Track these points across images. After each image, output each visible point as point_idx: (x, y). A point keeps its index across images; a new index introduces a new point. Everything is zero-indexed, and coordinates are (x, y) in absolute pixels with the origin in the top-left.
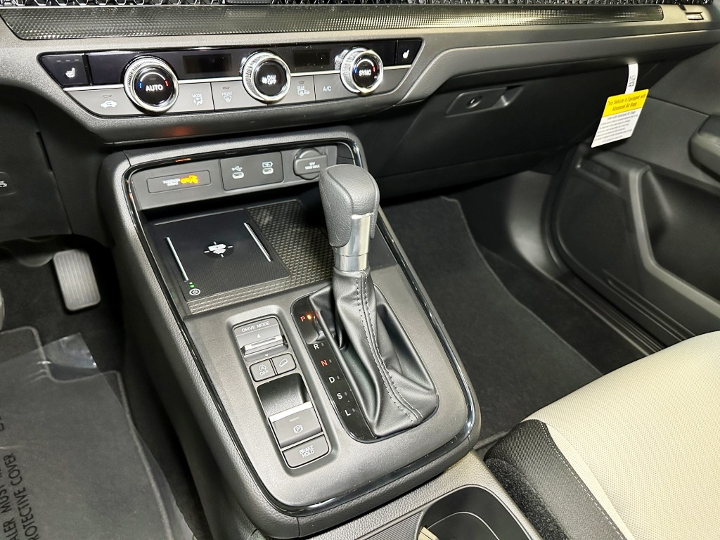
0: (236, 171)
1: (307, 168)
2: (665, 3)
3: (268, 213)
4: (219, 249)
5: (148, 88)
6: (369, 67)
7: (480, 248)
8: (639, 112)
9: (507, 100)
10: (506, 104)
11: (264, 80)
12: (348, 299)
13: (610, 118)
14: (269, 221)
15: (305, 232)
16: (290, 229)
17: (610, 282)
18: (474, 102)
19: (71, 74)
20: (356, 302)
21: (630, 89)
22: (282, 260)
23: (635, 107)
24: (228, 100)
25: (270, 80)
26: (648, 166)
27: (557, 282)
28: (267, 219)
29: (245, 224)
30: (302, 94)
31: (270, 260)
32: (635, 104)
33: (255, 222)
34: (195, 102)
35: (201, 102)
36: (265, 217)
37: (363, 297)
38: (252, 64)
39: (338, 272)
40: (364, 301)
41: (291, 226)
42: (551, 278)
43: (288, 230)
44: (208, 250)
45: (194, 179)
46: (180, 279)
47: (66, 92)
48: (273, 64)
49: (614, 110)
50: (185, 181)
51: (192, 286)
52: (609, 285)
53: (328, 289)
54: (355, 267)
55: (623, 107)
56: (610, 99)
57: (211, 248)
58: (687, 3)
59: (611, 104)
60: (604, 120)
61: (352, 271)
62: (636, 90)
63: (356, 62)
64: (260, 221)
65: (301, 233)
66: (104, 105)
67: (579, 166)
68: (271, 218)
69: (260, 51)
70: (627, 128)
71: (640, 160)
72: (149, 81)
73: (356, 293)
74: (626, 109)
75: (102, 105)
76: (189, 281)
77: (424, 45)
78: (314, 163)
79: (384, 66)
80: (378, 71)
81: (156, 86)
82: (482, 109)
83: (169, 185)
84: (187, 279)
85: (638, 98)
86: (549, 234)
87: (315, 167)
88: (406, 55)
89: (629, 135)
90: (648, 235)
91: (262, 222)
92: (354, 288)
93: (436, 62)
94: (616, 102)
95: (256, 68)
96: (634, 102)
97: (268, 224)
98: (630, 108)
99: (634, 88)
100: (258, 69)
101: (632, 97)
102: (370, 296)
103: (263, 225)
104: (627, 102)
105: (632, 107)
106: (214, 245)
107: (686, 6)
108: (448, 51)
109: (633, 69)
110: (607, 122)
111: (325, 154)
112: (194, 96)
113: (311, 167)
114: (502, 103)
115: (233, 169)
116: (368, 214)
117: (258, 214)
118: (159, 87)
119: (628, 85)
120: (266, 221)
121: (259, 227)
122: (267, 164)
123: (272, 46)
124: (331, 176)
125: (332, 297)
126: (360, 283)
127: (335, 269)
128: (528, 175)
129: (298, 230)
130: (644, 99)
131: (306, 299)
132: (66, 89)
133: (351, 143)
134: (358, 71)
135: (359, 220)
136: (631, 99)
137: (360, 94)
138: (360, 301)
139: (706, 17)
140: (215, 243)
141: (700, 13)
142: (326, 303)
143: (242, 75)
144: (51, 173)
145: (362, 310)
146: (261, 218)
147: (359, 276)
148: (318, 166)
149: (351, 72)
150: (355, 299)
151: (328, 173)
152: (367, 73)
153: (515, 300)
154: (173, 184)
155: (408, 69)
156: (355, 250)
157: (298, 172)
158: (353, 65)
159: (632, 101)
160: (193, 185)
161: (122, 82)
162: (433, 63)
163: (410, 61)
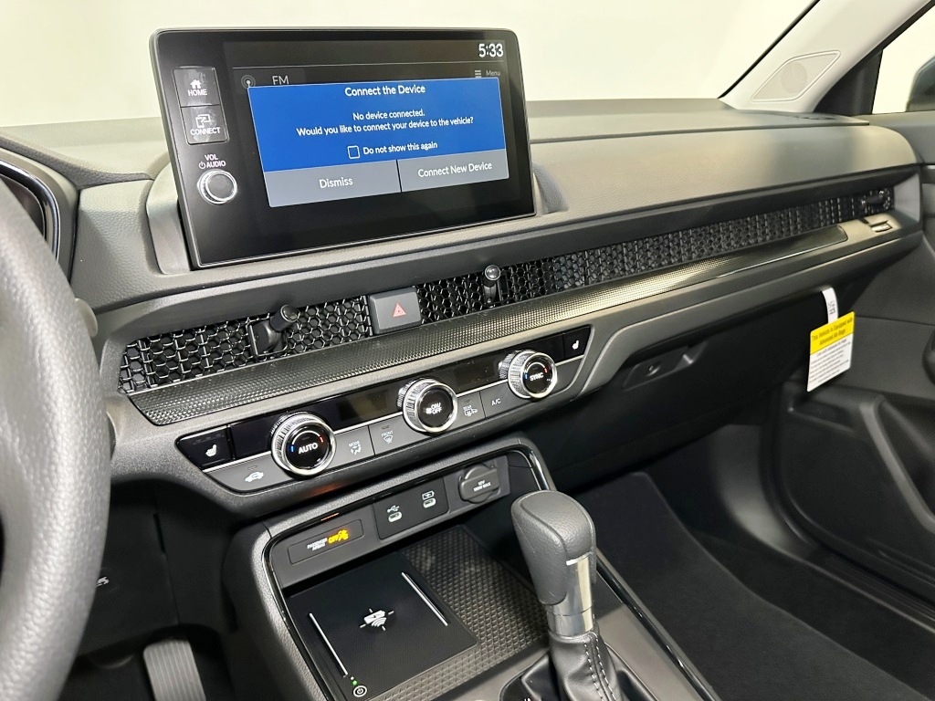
0: (392, 512)
1: (476, 489)
2: (843, 221)
3: (429, 552)
4: (377, 619)
5: (301, 450)
6: (539, 369)
7: (692, 533)
8: (850, 338)
9: (691, 358)
10: (690, 362)
11: (429, 411)
12: (580, 676)
13: (820, 354)
14: (432, 564)
15: (482, 571)
16: (462, 570)
17: (884, 555)
18: (653, 369)
19: (211, 452)
20: (589, 679)
21: (833, 317)
22: (462, 620)
23: (845, 334)
24: (389, 441)
25: (435, 408)
26: (882, 397)
27: (810, 564)
28: (429, 561)
29: (403, 574)
30: (469, 414)
31: (446, 624)
32: (843, 332)
33: (415, 568)
34: (352, 451)
35: (359, 450)
36: (426, 559)
37: (598, 669)
38: (412, 395)
39: (557, 639)
40: (600, 675)
41: (462, 565)
42: (800, 560)
43: (460, 573)
44: (364, 623)
45: (343, 535)
46: (337, 675)
47: (205, 473)
48: (436, 391)
49: (821, 344)
50: (332, 540)
51: (355, 683)
52: (881, 557)
53: (545, 661)
54: (580, 629)
55: (831, 338)
56: (813, 333)
57: (368, 620)
58: (867, 215)
59: (816, 338)
60: (812, 358)
61: (576, 635)
62: (840, 316)
63: (526, 367)
64: (421, 566)
65: (476, 573)
66: (249, 479)
67: (791, 409)
68: (434, 558)
69: (419, 380)
70: (843, 360)
71: (869, 390)
72: (302, 442)
73: (587, 665)
74: (835, 339)
75: (247, 480)
76: (349, 676)
77: (593, 331)
78: (483, 482)
79: (556, 362)
80: (550, 371)
81: (310, 445)
82: (665, 372)
83: (314, 549)
84: (346, 673)
85: (844, 324)
86: (779, 499)
87: (485, 486)
88: (575, 346)
89: (847, 366)
90: (912, 482)
91: (423, 567)
92: (582, 660)
93: (611, 346)
94: (821, 335)
95: (419, 398)
96: (841, 329)
97: (431, 569)
98: (839, 337)
99: (836, 314)
100: (421, 400)
101: (838, 324)
102: (606, 667)
103: (426, 571)
104: (834, 332)
105: (842, 336)
106: (371, 614)
107: (867, 219)
108: (621, 331)
109: (830, 295)
110: (817, 359)
111: (495, 467)
112: (351, 445)
113: (481, 487)
114: (685, 362)
115: (389, 511)
116: (584, 556)
117: (416, 556)
118: (313, 446)
119: (829, 312)
120: (429, 565)
121: (421, 574)
122: (428, 495)
123: (431, 370)
124: (529, 513)
125: (552, 673)
126: (590, 650)
127: (551, 634)
128: (729, 430)
129: (472, 569)
130: (852, 323)
131: (518, 681)
132: (206, 471)
133: (526, 451)
134: (528, 377)
135: (575, 566)
136: (837, 327)
137: (533, 400)
138: (594, 677)
139: (895, 226)
140: (371, 611)
141: (885, 222)
142: (548, 685)
143: (401, 410)
144: (164, 556)
145: (601, 690)
146: (421, 562)
147: (588, 640)
148: (489, 484)
149: (521, 379)
150: (588, 675)
151: (523, 508)
152: (539, 376)
153: (761, 599)
154: (319, 547)
155: (581, 359)
156: (575, 606)
157: (466, 497)
158: (522, 370)
159: (839, 329)
160: (343, 542)
161: (270, 448)
162: (607, 347)
163: (581, 351)
